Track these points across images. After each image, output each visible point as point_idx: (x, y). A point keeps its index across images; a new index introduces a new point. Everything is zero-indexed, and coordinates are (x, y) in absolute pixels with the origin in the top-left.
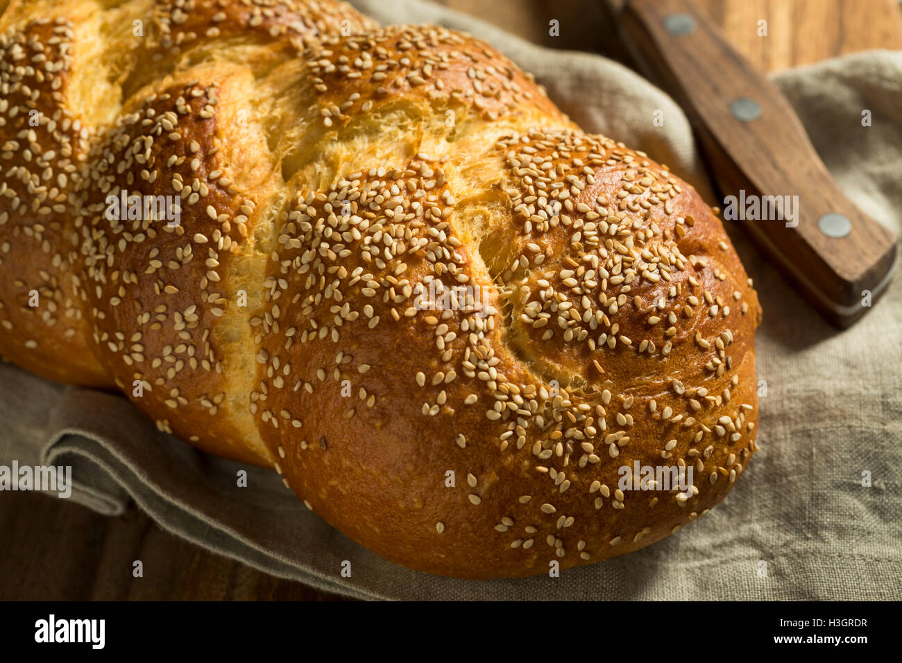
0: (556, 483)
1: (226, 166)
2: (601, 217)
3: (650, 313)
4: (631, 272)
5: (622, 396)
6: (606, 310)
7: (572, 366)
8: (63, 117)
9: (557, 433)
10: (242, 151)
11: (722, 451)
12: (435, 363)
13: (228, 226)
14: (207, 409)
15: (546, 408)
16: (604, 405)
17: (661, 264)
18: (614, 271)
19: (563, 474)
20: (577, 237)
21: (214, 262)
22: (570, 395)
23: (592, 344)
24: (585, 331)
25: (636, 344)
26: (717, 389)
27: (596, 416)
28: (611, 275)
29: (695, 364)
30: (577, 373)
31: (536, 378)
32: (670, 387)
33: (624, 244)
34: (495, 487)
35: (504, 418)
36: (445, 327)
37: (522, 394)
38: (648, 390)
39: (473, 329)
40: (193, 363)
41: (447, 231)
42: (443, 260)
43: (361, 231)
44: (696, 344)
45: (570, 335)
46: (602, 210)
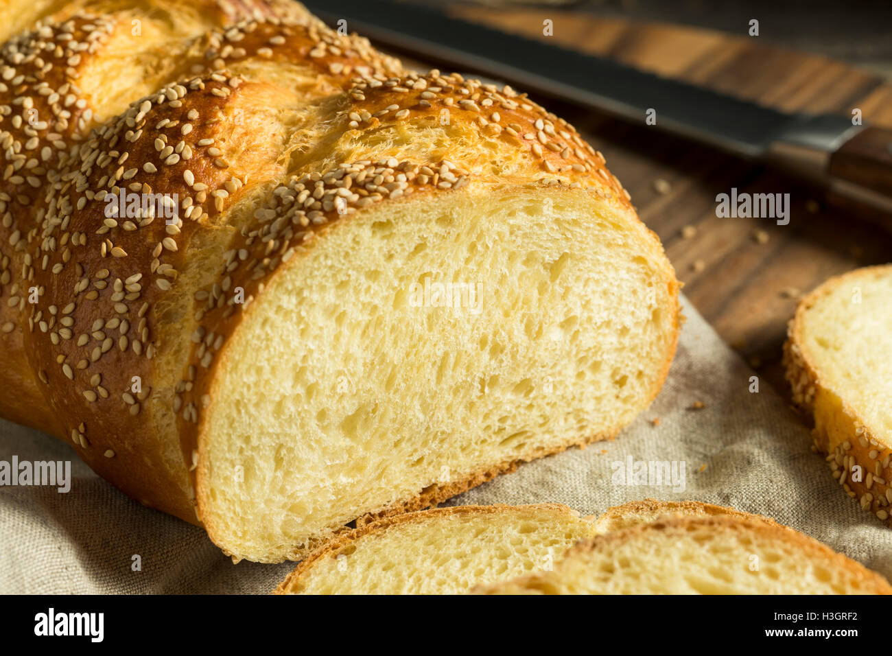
1: (223, 139)
8: (70, 91)
10: (246, 134)
14: (128, 405)
21: (175, 229)
40: (122, 343)
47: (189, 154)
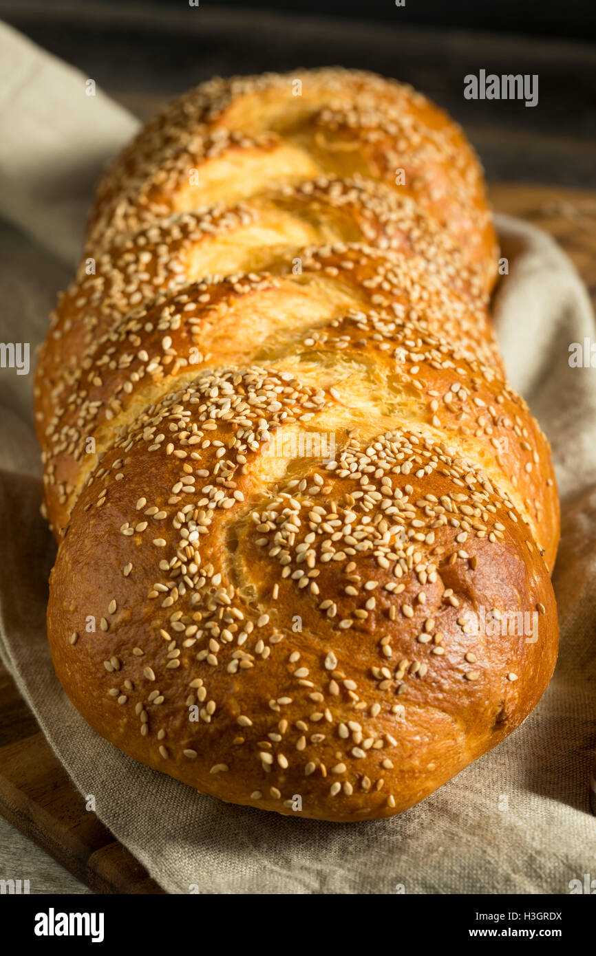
0: (169, 656)
2: (393, 497)
3: (353, 583)
4: (368, 544)
5: (276, 631)
6: (319, 553)
7: (256, 578)
8: (176, 258)
9: (199, 616)
11: (335, 752)
12: (159, 500)
13: (168, 360)
15: (209, 593)
16: (255, 627)
17: (402, 561)
18: (355, 534)
19: (178, 652)
20: (359, 494)
21: (136, 377)
22: (236, 596)
23: (286, 572)
24: (289, 558)
25: (321, 598)
26: (370, 698)
27: (242, 629)
28: (351, 535)
29: (363, 658)
30: (255, 586)
31: (224, 566)
32: (323, 658)
33: (388, 529)
34: (125, 623)
35: (172, 575)
36: (192, 480)
37: (201, 567)
38: (302, 643)
39: (211, 496)
40: (72, 447)
41: (271, 429)
42: (244, 441)
43: (220, 393)
44: (380, 646)
45: (276, 551)
46: (399, 494)
47: (176, 326)
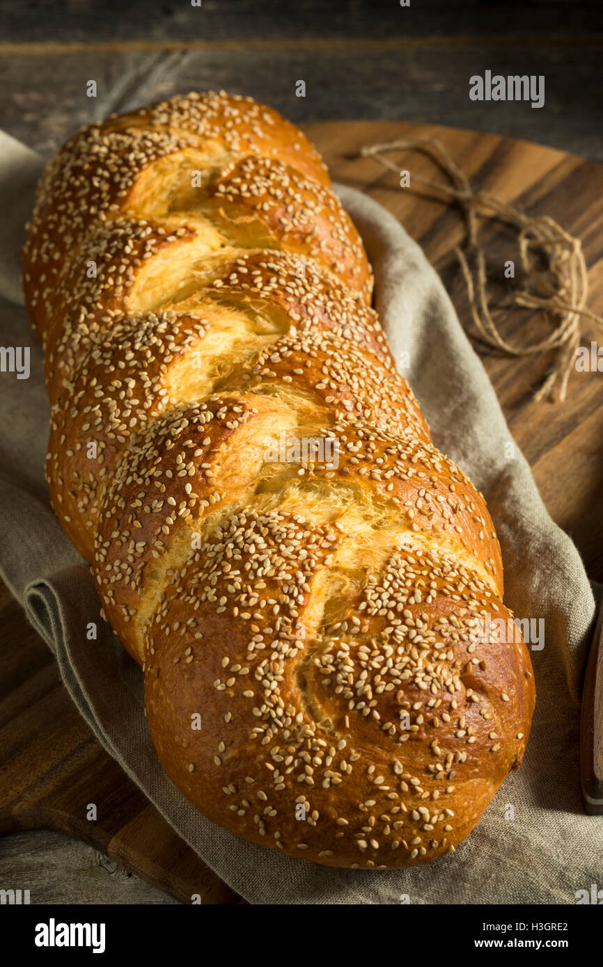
0: (275, 782)
1: (218, 464)
2: (415, 627)
3: (404, 707)
4: (408, 673)
5: (353, 751)
6: (374, 688)
7: (330, 713)
8: (158, 382)
9: (293, 749)
10: (236, 461)
11: (411, 830)
12: (239, 658)
13: (193, 503)
14: (124, 616)
15: (296, 728)
16: (337, 750)
17: (435, 680)
18: (397, 666)
19: (282, 778)
20: (390, 630)
21: (171, 521)
22: (317, 729)
23: (351, 705)
24: (352, 694)
25: (383, 721)
26: (430, 787)
27: (327, 754)
28: (394, 667)
29: (421, 759)
30: (330, 718)
31: (302, 705)
32: (392, 765)
33: (419, 654)
34: (234, 759)
35: (264, 719)
36: (261, 638)
37: (285, 710)
38: (374, 757)
39: (279, 649)
40: (127, 579)
41: (308, 580)
42: (291, 596)
43: (256, 548)
44: (431, 748)
45: (340, 690)
46: (420, 624)
47: (192, 473)
